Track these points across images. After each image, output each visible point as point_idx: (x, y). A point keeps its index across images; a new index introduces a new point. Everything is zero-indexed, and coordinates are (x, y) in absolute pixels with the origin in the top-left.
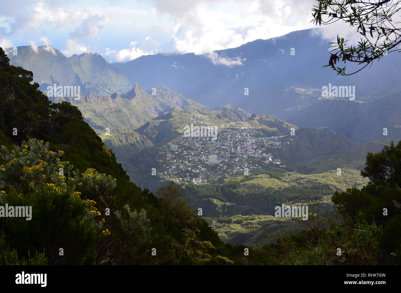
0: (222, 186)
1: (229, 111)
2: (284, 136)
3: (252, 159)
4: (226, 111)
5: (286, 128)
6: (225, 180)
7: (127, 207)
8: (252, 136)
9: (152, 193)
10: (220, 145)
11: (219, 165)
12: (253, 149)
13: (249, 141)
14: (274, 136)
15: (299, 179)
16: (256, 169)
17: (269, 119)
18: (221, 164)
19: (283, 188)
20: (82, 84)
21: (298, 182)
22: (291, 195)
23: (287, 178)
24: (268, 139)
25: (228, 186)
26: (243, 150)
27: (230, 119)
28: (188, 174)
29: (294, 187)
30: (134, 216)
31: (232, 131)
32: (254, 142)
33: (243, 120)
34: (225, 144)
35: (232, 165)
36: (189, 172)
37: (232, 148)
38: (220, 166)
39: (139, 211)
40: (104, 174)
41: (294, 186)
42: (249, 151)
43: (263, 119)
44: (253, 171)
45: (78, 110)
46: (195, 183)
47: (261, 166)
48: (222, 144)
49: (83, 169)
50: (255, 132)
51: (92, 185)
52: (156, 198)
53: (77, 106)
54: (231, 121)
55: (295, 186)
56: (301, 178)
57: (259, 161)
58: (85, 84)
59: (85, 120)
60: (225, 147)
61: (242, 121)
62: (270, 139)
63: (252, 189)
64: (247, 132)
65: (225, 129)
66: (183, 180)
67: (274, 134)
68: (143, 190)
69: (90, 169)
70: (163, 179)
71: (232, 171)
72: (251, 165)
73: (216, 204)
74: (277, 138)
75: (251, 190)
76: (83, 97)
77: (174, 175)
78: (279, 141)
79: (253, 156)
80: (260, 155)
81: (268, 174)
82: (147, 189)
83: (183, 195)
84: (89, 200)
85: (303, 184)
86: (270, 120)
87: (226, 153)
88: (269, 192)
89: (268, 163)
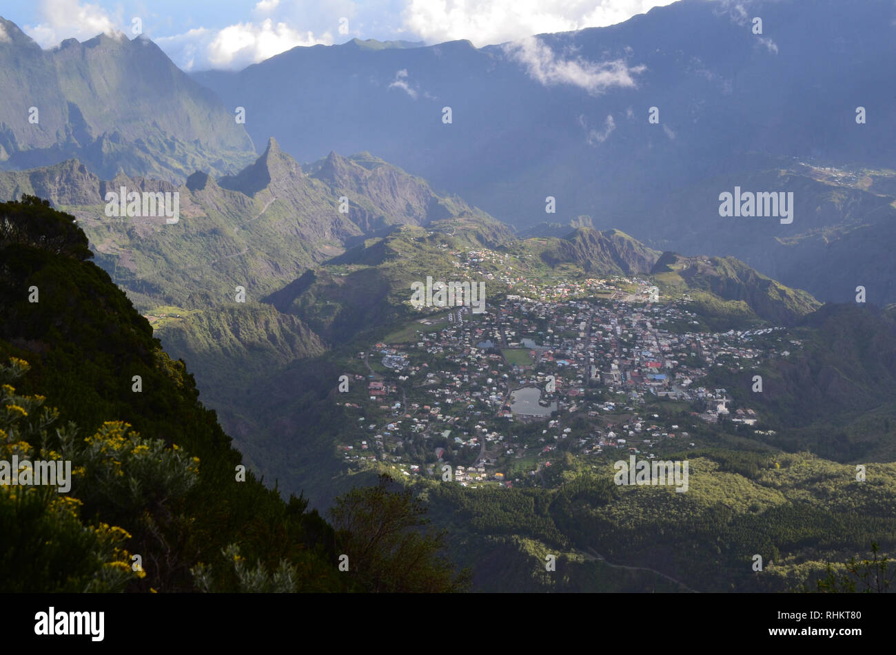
0: (554, 495)
1: (584, 241)
2: (771, 330)
3: (658, 406)
4: (574, 242)
5: (778, 302)
6: (566, 474)
7: (233, 552)
8: (662, 326)
9: (315, 513)
10: (549, 354)
11: (545, 424)
12: (662, 370)
13: (650, 345)
14: (736, 330)
15: (820, 480)
16: (673, 439)
17: (720, 271)
18: (553, 422)
19: (763, 507)
20: (91, 138)
21: (815, 489)
22: (790, 533)
23: (778, 475)
24: (715, 339)
25: (576, 498)
26: (628, 374)
27: (587, 267)
28: (439, 452)
29: (800, 505)
30: (254, 584)
31: (592, 310)
32: (667, 349)
33: (632, 273)
34: (568, 352)
35: (591, 425)
36: (443, 443)
37: (593, 367)
38: (551, 426)
39: (271, 569)
40: (160, 442)
41: (804, 501)
42: (650, 377)
43: (700, 271)
44: (662, 447)
45: (75, 226)
46: (465, 484)
47: (689, 429)
48: (558, 351)
49: (90, 424)
50: (672, 313)
51: (119, 478)
52: (330, 530)
53: (73, 214)
54: (589, 273)
55: (808, 502)
56: (826, 475)
57: (684, 414)
58: (100, 139)
59: (99, 259)
60: (567, 363)
61: (627, 277)
62: (722, 339)
63: (658, 509)
64: (643, 312)
65: (567, 302)
66: (422, 472)
67: (735, 321)
68: (285, 498)
69: (113, 423)
70: (354, 466)
71: (589, 445)
72: (654, 427)
73: (534, 558)
74: (746, 336)
75: (654, 513)
76: (94, 184)
77: (392, 453)
78: (752, 348)
79: (662, 394)
80: (686, 394)
81: (713, 459)
82: (298, 497)
83: (422, 523)
84: (106, 526)
85: (835, 495)
86: (723, 273)
87: (571, 382)
88: (716, 521)
89: (715, 421)
